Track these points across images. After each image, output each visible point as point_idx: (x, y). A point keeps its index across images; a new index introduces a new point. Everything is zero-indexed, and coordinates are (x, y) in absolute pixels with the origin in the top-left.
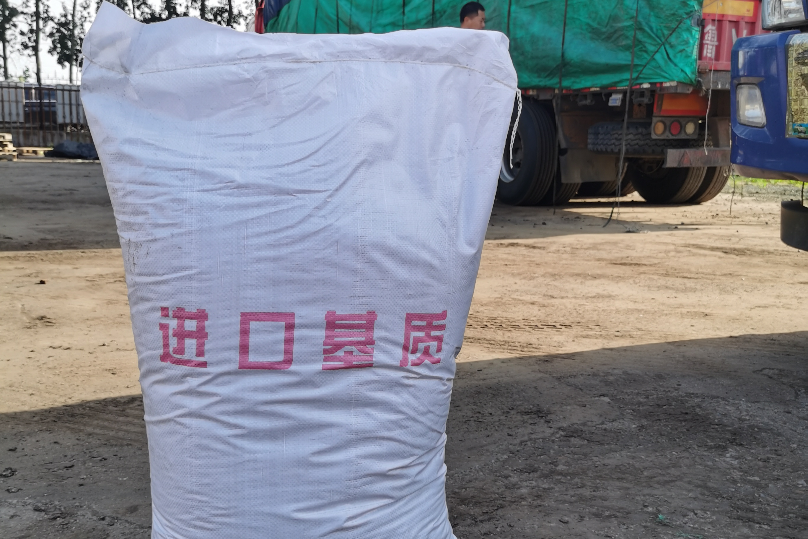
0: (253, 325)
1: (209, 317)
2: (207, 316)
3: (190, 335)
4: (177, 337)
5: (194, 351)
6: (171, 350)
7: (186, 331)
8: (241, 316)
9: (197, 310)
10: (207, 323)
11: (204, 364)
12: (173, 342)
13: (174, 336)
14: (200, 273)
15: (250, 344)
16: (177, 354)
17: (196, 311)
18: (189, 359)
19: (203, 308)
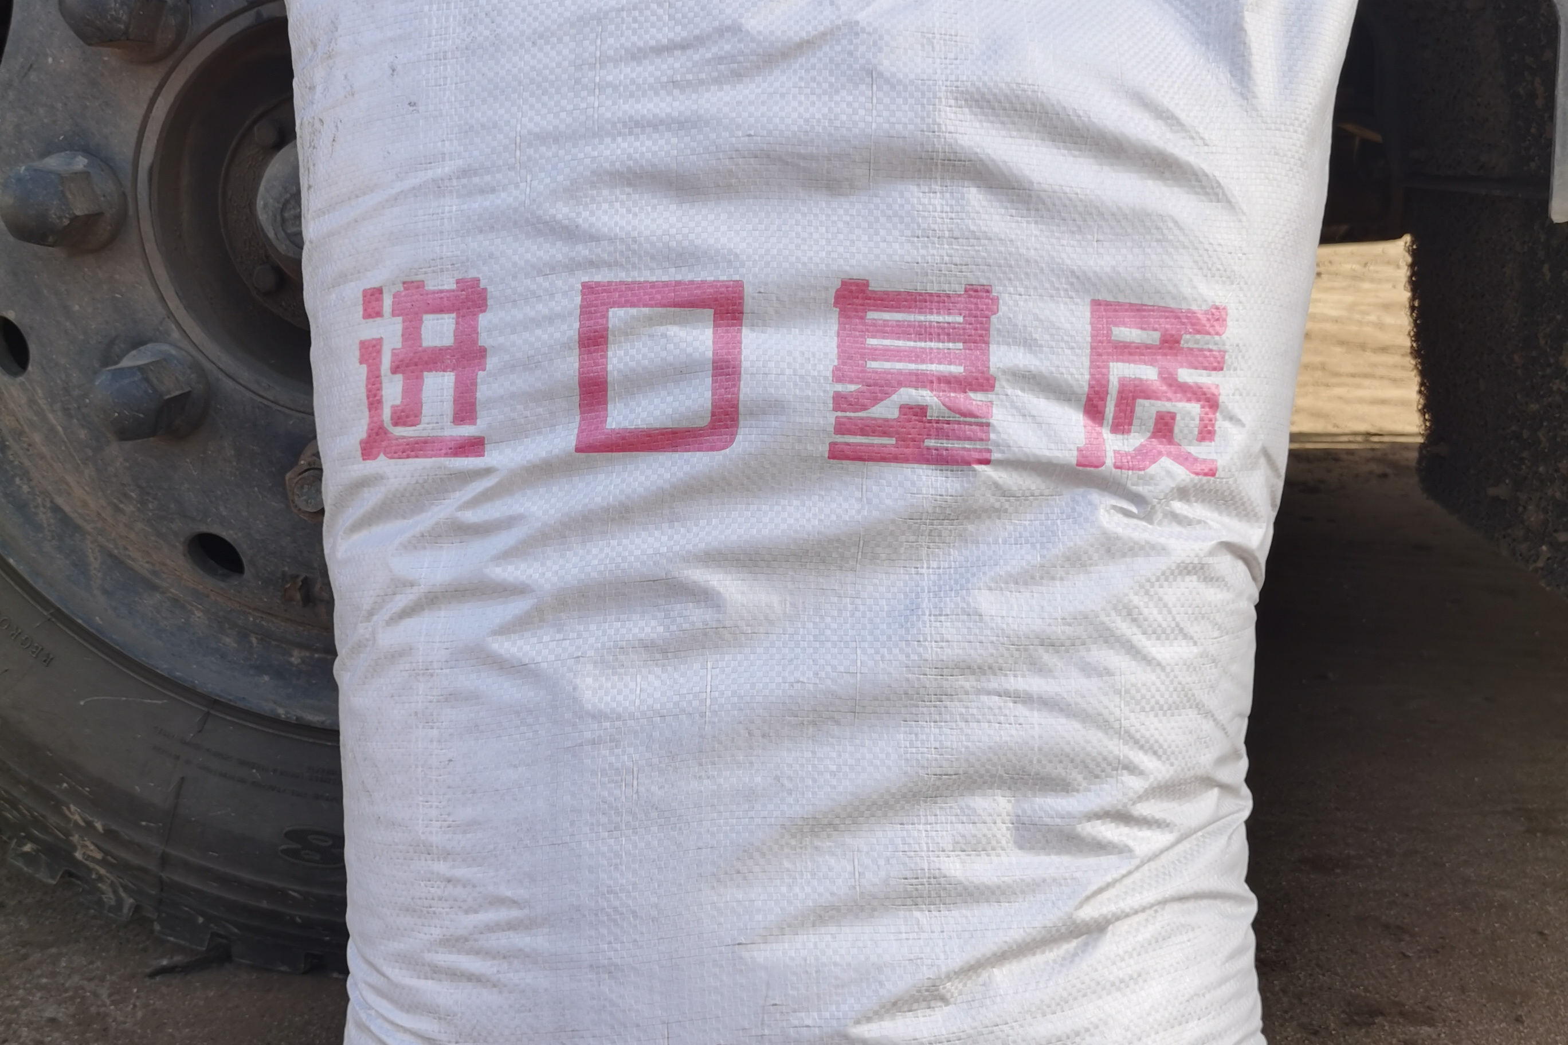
0: (617, 316)
1: (490, 302)
2: (485, 299)
3: (435, 360)
4: (403, 373)
5: (448, 408)
6: (387, 414)
7: (425, 351)
8: (583, 294)
9: (458, 282)
10: (484, 320)
11: (474, 446)
12: (393, 391)
13: (395, 370)
14: (465, 173)
15: (610, 379)
16: (405, 424)
17: (454, 287)
18: (434, 433)
19: (472, 274)
